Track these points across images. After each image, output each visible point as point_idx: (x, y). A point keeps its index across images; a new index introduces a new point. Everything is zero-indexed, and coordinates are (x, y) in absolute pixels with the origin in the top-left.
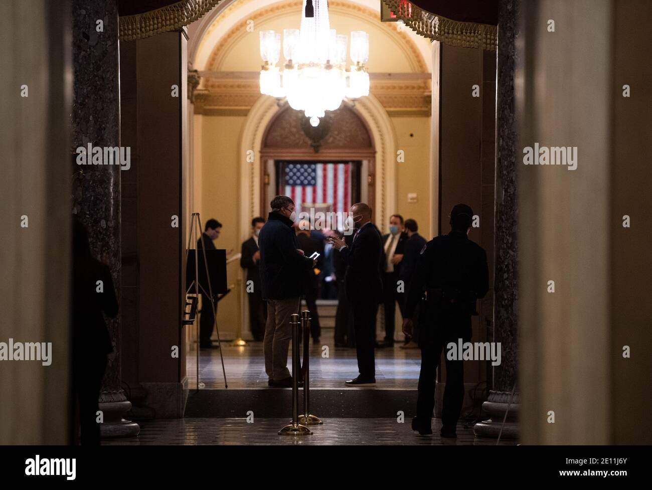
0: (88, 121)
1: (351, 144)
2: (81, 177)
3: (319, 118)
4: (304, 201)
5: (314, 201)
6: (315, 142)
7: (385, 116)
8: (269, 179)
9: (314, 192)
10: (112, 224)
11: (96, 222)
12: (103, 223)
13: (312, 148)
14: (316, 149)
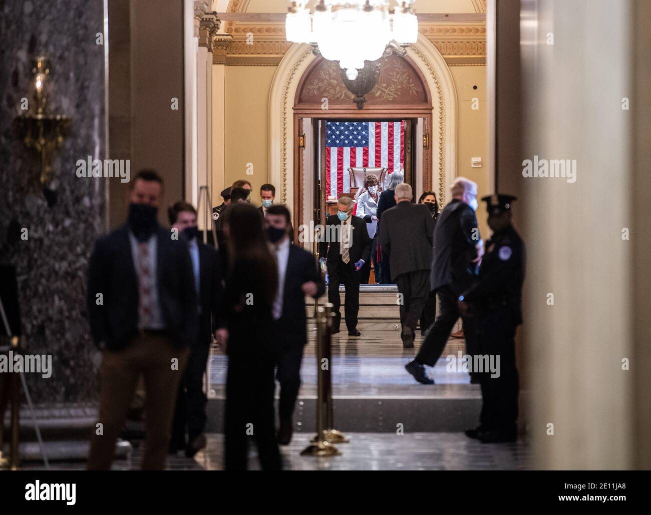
0: (67, 79)
1: (404, 98)
2: (59, 145)
3: (357, 70)
4: (353, 164)
5: (366, 165)
6: (358, 97)
7: (443, 64)
8: (304, 142)
9: (366, 153)
10: (97, 201)
11: (78, 200)
12: (86, 201)
13: (355, 105)
14: (360, 105)
